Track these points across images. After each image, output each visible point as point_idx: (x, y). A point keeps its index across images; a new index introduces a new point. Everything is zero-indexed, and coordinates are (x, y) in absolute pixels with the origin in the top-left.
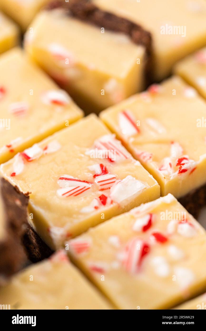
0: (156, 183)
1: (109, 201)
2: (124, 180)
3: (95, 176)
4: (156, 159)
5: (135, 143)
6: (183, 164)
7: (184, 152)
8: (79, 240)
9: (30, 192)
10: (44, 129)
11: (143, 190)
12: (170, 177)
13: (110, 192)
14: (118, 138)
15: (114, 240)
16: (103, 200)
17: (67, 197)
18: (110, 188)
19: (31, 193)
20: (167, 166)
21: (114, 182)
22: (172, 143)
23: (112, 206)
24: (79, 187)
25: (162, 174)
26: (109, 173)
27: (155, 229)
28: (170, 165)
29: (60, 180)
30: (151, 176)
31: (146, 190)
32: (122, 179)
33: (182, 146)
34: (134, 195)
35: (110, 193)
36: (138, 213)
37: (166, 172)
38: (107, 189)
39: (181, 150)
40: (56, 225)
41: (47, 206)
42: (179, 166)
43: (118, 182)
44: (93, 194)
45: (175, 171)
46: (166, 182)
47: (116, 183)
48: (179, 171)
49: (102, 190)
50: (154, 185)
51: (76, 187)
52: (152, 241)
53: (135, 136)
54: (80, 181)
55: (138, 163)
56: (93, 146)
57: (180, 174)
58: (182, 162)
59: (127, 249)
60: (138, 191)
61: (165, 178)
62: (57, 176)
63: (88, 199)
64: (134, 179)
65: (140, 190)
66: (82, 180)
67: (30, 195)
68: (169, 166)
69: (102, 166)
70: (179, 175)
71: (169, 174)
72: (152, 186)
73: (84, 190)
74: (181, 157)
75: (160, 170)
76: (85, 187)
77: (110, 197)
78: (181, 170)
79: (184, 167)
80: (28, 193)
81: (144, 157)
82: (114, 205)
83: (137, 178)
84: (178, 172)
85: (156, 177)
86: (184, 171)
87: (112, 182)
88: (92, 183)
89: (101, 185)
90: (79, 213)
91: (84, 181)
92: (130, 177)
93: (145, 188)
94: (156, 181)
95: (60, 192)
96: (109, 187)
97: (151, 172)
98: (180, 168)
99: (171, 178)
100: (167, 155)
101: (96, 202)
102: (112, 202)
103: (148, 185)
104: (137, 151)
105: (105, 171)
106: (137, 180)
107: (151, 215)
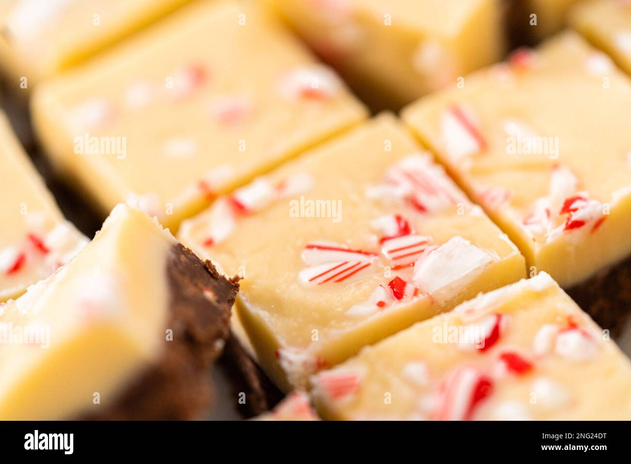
0: (514, 251)
1: (409, 289)
2: (445, 246)
3: (383, 240)
4: (518, 203)
5: (476, 172)
6: (575, 210)
7: (580, 186)
8: (340, 372)
9: (240, 276)
10: (281, 147)
11: (486, 265)
12: (547, 237)
13: (412, 271)
14: (438, 161)
15: (416, 371)
16: (398, 289)
17: (320, 284)
18: (414, 264)
19: (242, 278)
20: (540, 214)
21: (422, 251)
22: (555, 166)
23: (416, 299)
24: (346, 263)
25: (528, 232)
26: (413, 232)
27: (506, 346)
28: (548, 213)
29: (308, 251)
30: (504, 237)
31: (492, 266)
32: (440, 245)
33: (576, 173)
34: (467, 276)
35: (412, 273)
36: (470, 312)
37: (537, 228)
38: (409, 265)
39: (572, 181)
40: (293, 343)
41: (277, 305)
42: (566, 215)
43: (431, 251)
44: (376, 277)
45: (558, 224)
46: (536, 249)
47: (426, 252)
48: (567, 224)
49: (397, 268)
50: (510, 256)
51: (340, 263)
52: (498, 370)
53: (475, 157)
54: (349, 251)
55: (477, 211)
56: (382, 179)
57: (568, 231)
58: (573, 206)
59: (443, 388)
60: (475, 267)
61: (534, 240)
62: (300, 243)
63: (365, 287)
64: (468, 243)
65: (477, 266)
66: (353, 248)
67: (240, 282)
68: (544, 215)
69: (399, 219)
70: (566, 234)
71: (545, 231)
72: (505, 258)
73: (357, 269)
74: (570, 195)
75: (525, 223)
76: (359, 263)
77: (412, 282)
78: (570, 223)
79: (575, 217)
80: (237, 279)
81: (493, 199)
82: (421, 297)
83: (473, 243)
84: (563, 226)
85: (515, 239)
86: (577, 224)
87: (417, 251)
88: (376, 254)
89: (395, 259)
90: (343, 317)
91: (359, 252)
92: (456, 239)
93: (491, 262)
94: (515, 248)
95: (305, 276)
96: (412, 261)
97: (504, 228)
98: (569, 219)
99: (549, 240)
100: (544, 192)
101: (383, 293)
102: (416, 292)
103: (497, 256)
104: (478, 187)
105: (405, 231)
106: (473, 247)
107: (499, 317)
